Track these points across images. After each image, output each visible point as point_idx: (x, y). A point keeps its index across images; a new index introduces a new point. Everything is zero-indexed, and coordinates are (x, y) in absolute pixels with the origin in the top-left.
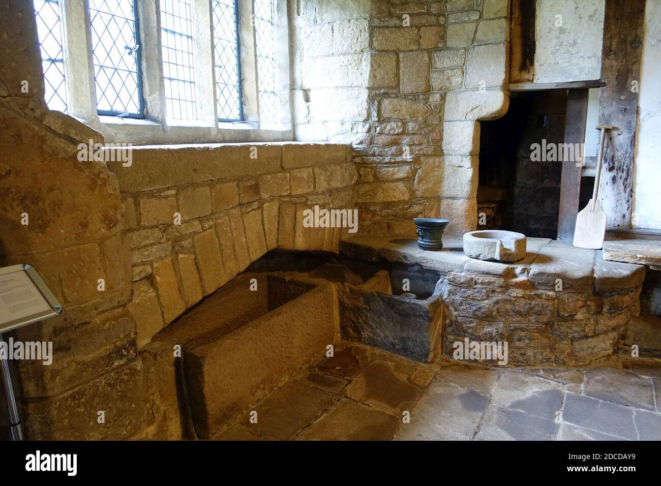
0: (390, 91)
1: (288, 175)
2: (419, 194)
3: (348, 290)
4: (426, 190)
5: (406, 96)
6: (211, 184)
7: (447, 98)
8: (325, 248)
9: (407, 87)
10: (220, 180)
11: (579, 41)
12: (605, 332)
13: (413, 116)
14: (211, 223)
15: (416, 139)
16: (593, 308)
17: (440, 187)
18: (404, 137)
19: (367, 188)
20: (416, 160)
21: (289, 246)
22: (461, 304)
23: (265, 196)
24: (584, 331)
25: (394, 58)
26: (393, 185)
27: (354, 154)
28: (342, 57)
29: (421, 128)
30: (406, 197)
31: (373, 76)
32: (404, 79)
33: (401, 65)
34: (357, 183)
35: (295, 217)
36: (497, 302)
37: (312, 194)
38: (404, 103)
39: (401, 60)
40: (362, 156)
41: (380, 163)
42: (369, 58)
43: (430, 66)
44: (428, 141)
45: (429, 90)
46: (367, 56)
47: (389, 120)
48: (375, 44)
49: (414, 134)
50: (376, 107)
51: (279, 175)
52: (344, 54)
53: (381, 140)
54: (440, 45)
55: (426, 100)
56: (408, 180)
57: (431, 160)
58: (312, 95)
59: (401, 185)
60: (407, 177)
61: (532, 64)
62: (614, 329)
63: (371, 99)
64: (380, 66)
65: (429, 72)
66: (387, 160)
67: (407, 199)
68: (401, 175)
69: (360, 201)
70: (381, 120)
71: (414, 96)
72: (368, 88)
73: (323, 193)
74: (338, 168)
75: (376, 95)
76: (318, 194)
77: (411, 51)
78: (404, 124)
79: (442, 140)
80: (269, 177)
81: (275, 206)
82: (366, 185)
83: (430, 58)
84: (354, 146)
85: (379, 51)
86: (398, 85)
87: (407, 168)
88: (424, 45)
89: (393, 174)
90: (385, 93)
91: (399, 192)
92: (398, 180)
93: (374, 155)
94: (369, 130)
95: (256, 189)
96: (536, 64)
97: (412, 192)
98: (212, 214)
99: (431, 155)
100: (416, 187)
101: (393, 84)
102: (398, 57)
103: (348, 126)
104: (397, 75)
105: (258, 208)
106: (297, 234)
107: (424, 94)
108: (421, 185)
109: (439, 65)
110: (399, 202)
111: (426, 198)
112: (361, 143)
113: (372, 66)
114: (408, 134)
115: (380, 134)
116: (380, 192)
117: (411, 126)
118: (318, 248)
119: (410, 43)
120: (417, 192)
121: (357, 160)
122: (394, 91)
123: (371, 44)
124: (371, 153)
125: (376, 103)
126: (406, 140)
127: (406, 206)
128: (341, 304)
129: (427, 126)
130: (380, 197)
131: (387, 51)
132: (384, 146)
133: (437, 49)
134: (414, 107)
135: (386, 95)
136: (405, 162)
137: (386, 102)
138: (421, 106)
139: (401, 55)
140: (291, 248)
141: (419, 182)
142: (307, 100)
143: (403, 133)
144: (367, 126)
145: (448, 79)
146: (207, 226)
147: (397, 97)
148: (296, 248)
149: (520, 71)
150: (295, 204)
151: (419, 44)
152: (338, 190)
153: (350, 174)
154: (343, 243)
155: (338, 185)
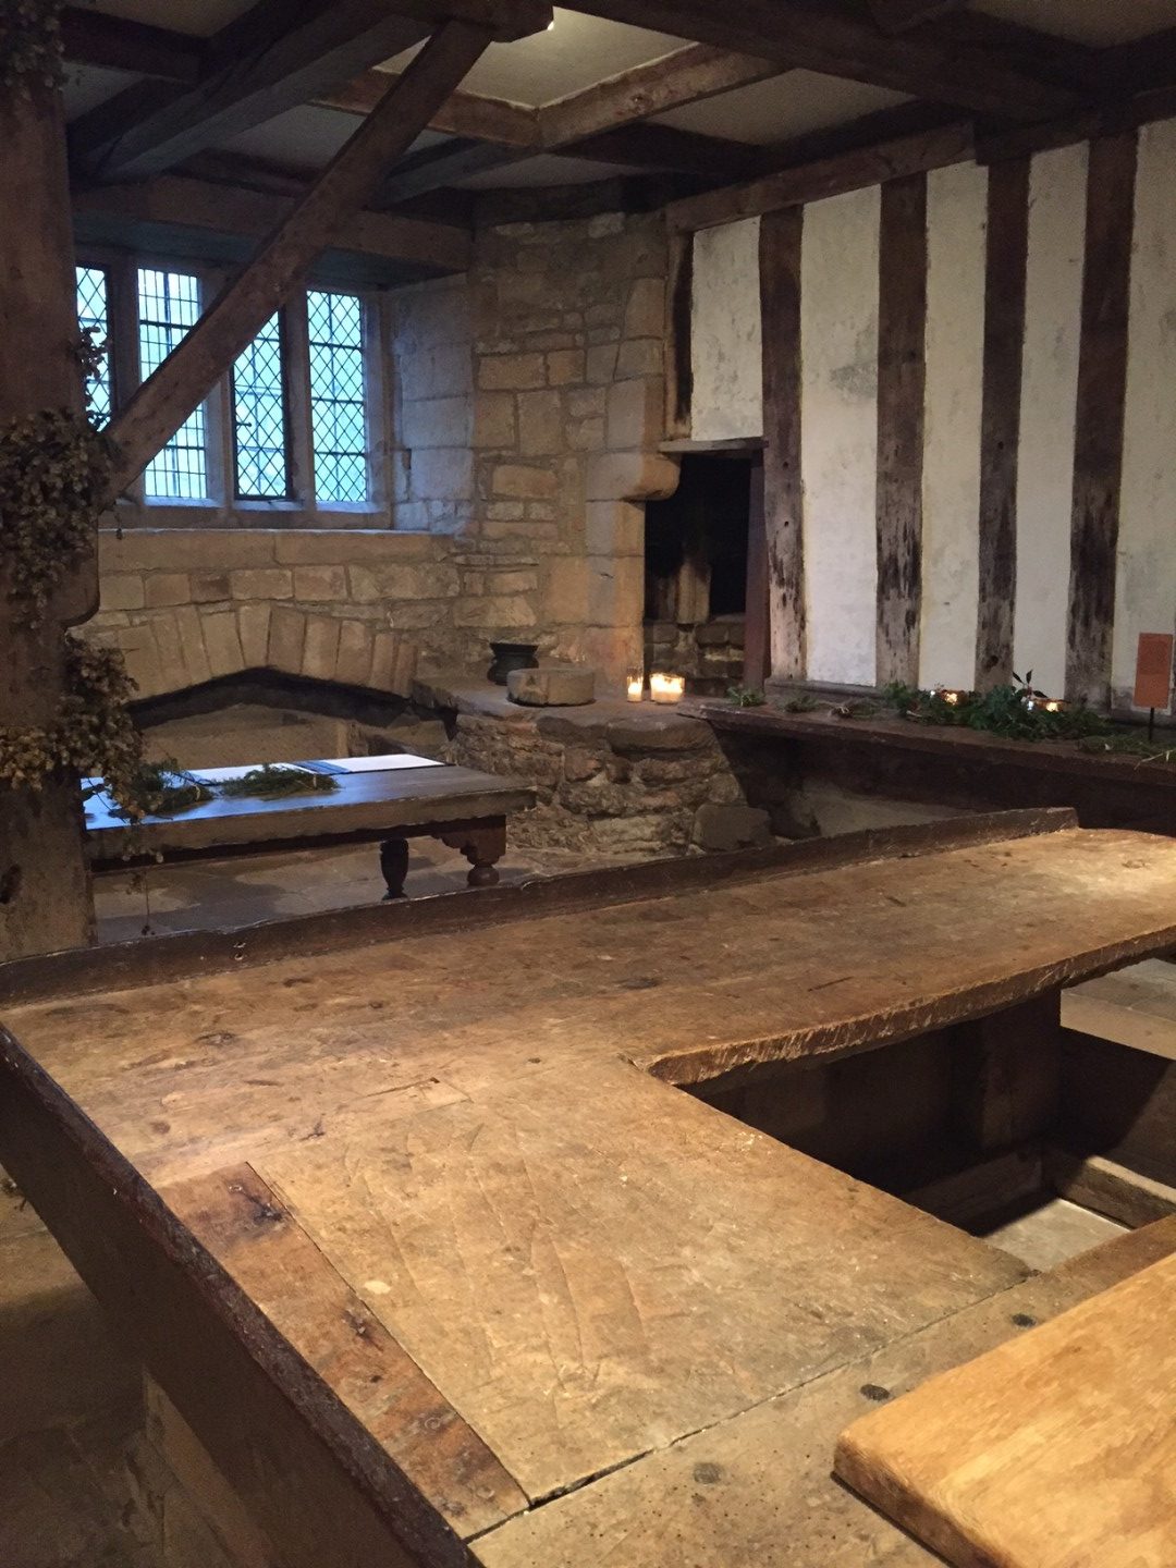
0: (505, 454)
1: (289, 574)
2: (550, 616)
5: (528, 462)
6: (145, 574)
7: (589, 463)
8: (373, 684)
9: (530, 447)
10: (158, 570)
12: (642, 812)
13: (539, 493)
14: (144, 619)
15: (543, 529)
16: (613, 772)
18: (526, 525)
19: (472, 604)
20: (544, 563)
21: (288, 665)
23: (238, 595)
24: (599, 803)
25: (509, 401)
26: (508, 600)
27: (454, 551)
28: (444, 401)
29: (550, 513)
30: (531, 621)
31: (479, 431)
32: (526, 434)
33: (521, 412)
34: (460, 595)
35: (305, 632)
37: (344, 603)
38: (525, 471)
39: (520, 404)
40: (465, 553)
41: (491, 565)
42: (474, 403)
43: (565, 412)
44: (561, 533)
45: (563, 451)
46: (471, 400)
47: (503, 499)
48: (482, 381)
49: (540, 521)
50: (484, 479)
51: (268, 572)
52: (446, 397)
53: (492, 530)
54: (578, 381)
55: (558, 468)
56: (532, 594)
57: (566, 563)
58: (413, 459)
59: (522, 602)
60: (531, 589)
61: (689, 409)
62: (657, 811)
63: (478, 466)
64: (488, 415)
65: (565, 424)
66: (500, 561)
67: (532, 624)
68: (521, 586)
69: (463, 624)
70: (491, 498)
71: (541, 462)
72: (473, 450)
73: (372, 604)
74: (408, 569)
75: (484, 460)
76: (357, 604)
77: (536, 390)
78: (525, 505)
79: (583, 530)
80: (248, 573)
81: (264, 612)
82: (471, 600)
83: (564, 401)
84: (456, 537)
85: (486, 392)
86: (517, 443)
87: (529, 575)
88: (555, 380)
89: (509, 584)
90: (497, 457)
91: (520, 613)
92: (518, 593)
93: (481, 553)
94: (475, 515)
95: (223, 585)
96: (694, 411)
97: (541, 614)
98: (145, 608)
99: (565, 556)
100: (544, 606)
101: (510, 442)
102: (516, 400)
103: (451, 507)
104: (516, 429)
105: (231, 611)
106: (309, 655)
107: (556, 457)
108: (551, 603)
109: (576, 411)
110: (521, 627)
111: (560, 625)
112: (464, 533)
113: (477, 415)
114: (532, 522)
116: (491, 613)
117: (535, 509)
118: (356, 681)
119: (532, 378)
120: (547, 614)
121: (460, 560)
122: (512, 454)
123: (476, 381)
124: (478, 549)
125: (484, 472)
126: (527, 530)
129: (560, 509)
130: (492, 620)
131: (499, 392)
132: (496, 539)
133: (574, 387)
134: (539, 477)
135: (499, 460)
136: (528, 566)
137: (499, 471)
138: (549, 477)
139: (520, 397)
140: (295, 671)
141: (548, 597)
142: (408, 465)
143: (522, 520)
144: (473, 508)
146: (137, 621)
147: (515, 463)
148: (305, 673)
149: (676, 421)
150: (305, 613)
151: (547, 379)
152: (409, 602)
153: (438, 579)
154: (416, 685)
155: (409, 595)
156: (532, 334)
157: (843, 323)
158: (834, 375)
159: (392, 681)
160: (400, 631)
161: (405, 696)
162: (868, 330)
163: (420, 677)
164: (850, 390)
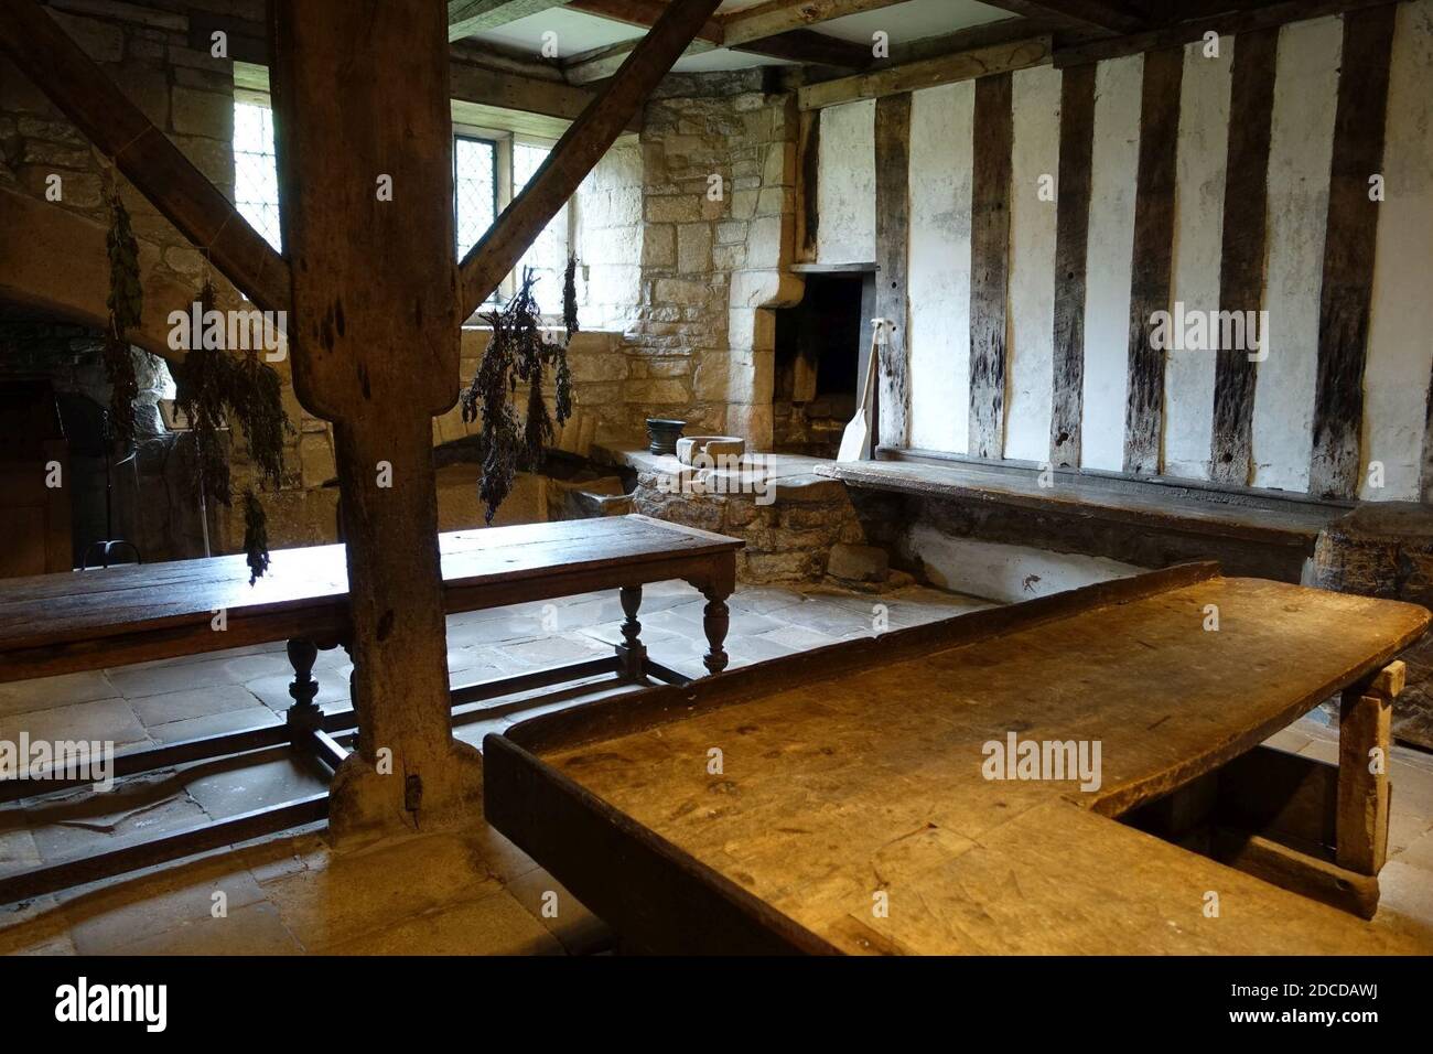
0: (666, 270)
2: (699, 395)
3: (554, 486)
4: (708, 392)
5: (684, 277)
7: (733, 279)
9: (686, 266)
11: (857, 215)
12: (790, 550)
13: (692, 300)
15: (696, 328)
16: (767, 519)
17: (725, 389)
18: (682, 325)
19: (638, 385)
20: (695, 355)
22: (644, 507)
24: (757, 543)
25: (671, 231)
26: (667, 383)
27: (624, 344)
28: (618, 230)
29: (701, 316)
30: (685, 399)
31: (646, 253)
32: (683, 256)
33: (680, 239)
34: (628, 379)
36: (670, 504)
38: (682, 284)
39: (679, 233)
40: (632, 346)
41: (653, 355)
42: (642, 231)
43: (713, 240)
44: (710, 332)
45: (711, 269)
46: (640, 229)
47: (664, 305)
48: (649, 215)
49: (693, 322)
50: (649, 289)
52: (619, 227)
53: (655, 328)
54: (725, 216)
55: (708, 283)
56: (686, 378)
57: (713, 355)
58: (591, 273)
59: (677, 384)
60: (685, 375)
61: (815, 241)
62: (801, 549)
63: (644, 279)
64: (654, 241)
65: (711, 249)
66: (661, 352)
67: (685, 401)
68: (677, 372)
69: (630, 401)
70: (655, 304)
71: (695, 277)
72: (641, 267)
75: (651, 275)
77: (692, 223)
78: (682, 309)
79: (727, 330)
82: (637, 382)
83: (713, 231)
84: (626, 334)
85: (652, 223)
86: (676, 263)
87: (684, 363)
88: (706, 217)
89: (668, 370)
90: (660, 273)
91: (676, 393)
92: (674, 377)
93: (646, 346)
94: (642, 316)
96: (819, 241)
97: (692, 394)
99: (713, 349)
100: (695, 387)
101: (670, 262)
102: (675, 229)
103: (622, 311)
104: (675, 252)
107: (706, 273)
108: (701, 385)
109: (722, 240)
110: (676, 405)
111: (707, 402)
112: (633, 331)
113: (645, 241)
114: (687, 322)
115: (654, 321)
116: (653, 393)
117: (690, 312)
119: (689, 214)
120: (697, 394)
121: (628, 351)
122: (671, 270)
123: (644, 215)
124: (643, 343)
125: (650, 284)
126: (683, 330)
127: (684, 411)
128: (549, 501)
129: (709, 313)
130: (654, 398)
131: (663, 224)
132: (658, 336)
133: (722, 221)
134: (694, 289)
135: (661, 275)
136: (682, 357)
137: (661, 283)
138: (701, 289)
139: (679, 228)
141: (699, 381)
142: (587, 279)
143: (679, 321)
144: (640, 311)
145: (732, 256)
147: (674, 277)
149: (804, 249)
151: (700, 215)
152: (590, 384)
153: (613, 366)
154: (593, 447)
155: (590, 378)
156: (691, 181)
157: (943, 180)
158: (935, 218)
159: (577, 445)
160: (584, 406)
161: (586, 456)
162: (964, 186)
163: (598, 442)
164: (949, 230)
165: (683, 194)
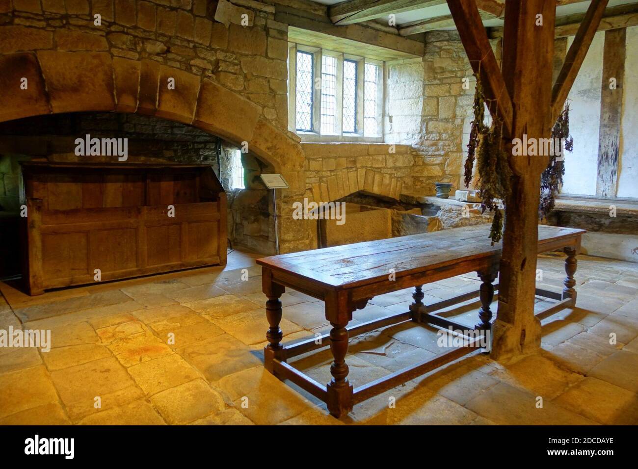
0: (433, 117)
1: (371, 158)
2: (447, 172)
3: (396, 212)
4: (451, 171)
5: (442, 120)
6: (335, 158)
7: (465, 121)
8: (391, 196)
9: (443, 115)
10: (339, 157)
13: (445, 130)
14: (334, 173)
15: (447, 143)
17: (460, 169)
18: (440, 141)
19: (418, 168)
20: (446, 155)
21: (369, 189)
23: (359, 165)
25: (436, 100)
26: (433, 167)
27: (412, 150)
28: (409, 100)
29: (450, 137)
30: (440, 174)
31: (424, 110)
32: (441, 111)
33: (440, 104)
34: (413, 166)
35: (374, 177)
37: (384, 168)
38: (440, 123)
39: (440, 101)
40: (416, 151)
41: (426, 155)
42: (422, 100)
43: (456, 104)
44: (453, 144)
45: (454, 117)
46: (421, 99)
47: (432, 132)
48: (426, 93)
49: (446, 140)
50: (425, 126)
51: (366, 157)
52: (410, 99)
53: (427, 143)
54: (462, 93)
55: (453, 122)
56: (441, 165)
57: (455, 154)
58: (393, 119)
59: (437, 168)
60: (441, 163)
63: (423, 121)
64: (428, 105)
65: (455, 108)
66: (430, 154)
67: (440, 175)
68: (438, 162)
69: (414, 175)
70: (427, 132)
71: (446, 120)
72: (421, 116)
73: (391, 168)
74: (401, 156)
75: (426, 120)
76: (387, 168)
77: (446, 96)
78: (440, 134)
79: (462, 143)
80: (361, 157)
81: (364, 170)
82: (418, 167)
83: (456, 100)
84: (413, 146)
85: (428, 97)
86: (438, 115)
87: (441, 158)
88: (453, 93)
89: (433, 161)
90: (430, 119)
91: (436, 171)
92: (436, 164)
93: (423, 151)
94: (421, 138)
95: (354, 162)
97: (444, 172)
98: (335, 170)
99: (455, 152)
100: (446, 169)
101: (435, 114)
102: (438, 100)
103: (410, 135)
104: (437, 109)
105: (355, 171)
106: (375, 186)
107: (452, 119)
108: (448, 168)
109: (460, 104)
110: (436, 177)
111: (451, 175)
112: (416, 144)
113: (424, 104)
114: (443, 140)
115: (427, 140)
116: (425, 171)
117: (444, 136)
118: (386, 195)
119: (445, 92)
120: (446, 172)
121: (414, 153)
122: (436, 117)
123: (424, 93)
124: (421, 150)
125: (425, 123)
126: (441, 143)
127: (440, 179)
128: (392, 219)
129: (453, 136)
130: (426, 174)
131: (432, 97)
132: (429, 146)
133: (460, 95)
134: (446, 126)
135: (431, 119)
136: (440, 155)
137: (431, 123)
138: (450, 126)
139: (440, 99)
140: (370, 191)
141: (448, 166)
142: (391, 121)
143: (439, 140)
144: (420, 136)
145: (465, 111)
146: (332, 174)
147: (437, 120)
148: (373, 192)
150: (374, 171)
151: (450, 93)
152: (400, 168)
153: (409, 160)
154: (401, 195)
155: (401, 165)
156: (445, 78)
157: (585, 75)
158: (580, 92)
159: (395, 195)
160: (398, 178)
161: (398, 200)
162: (597, 78)
163: (402, 193)
164: (587, 97)
165: (442, 84)
